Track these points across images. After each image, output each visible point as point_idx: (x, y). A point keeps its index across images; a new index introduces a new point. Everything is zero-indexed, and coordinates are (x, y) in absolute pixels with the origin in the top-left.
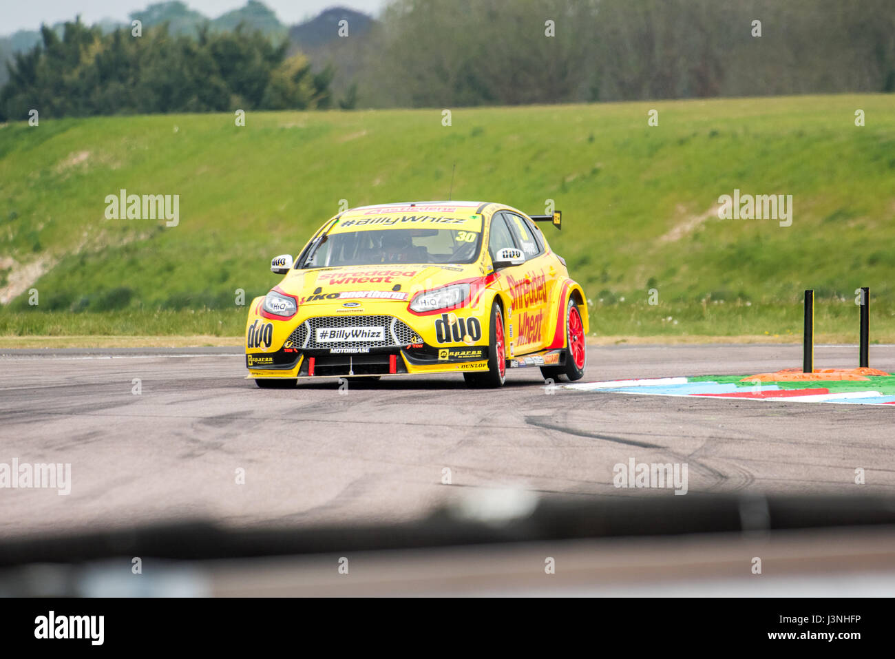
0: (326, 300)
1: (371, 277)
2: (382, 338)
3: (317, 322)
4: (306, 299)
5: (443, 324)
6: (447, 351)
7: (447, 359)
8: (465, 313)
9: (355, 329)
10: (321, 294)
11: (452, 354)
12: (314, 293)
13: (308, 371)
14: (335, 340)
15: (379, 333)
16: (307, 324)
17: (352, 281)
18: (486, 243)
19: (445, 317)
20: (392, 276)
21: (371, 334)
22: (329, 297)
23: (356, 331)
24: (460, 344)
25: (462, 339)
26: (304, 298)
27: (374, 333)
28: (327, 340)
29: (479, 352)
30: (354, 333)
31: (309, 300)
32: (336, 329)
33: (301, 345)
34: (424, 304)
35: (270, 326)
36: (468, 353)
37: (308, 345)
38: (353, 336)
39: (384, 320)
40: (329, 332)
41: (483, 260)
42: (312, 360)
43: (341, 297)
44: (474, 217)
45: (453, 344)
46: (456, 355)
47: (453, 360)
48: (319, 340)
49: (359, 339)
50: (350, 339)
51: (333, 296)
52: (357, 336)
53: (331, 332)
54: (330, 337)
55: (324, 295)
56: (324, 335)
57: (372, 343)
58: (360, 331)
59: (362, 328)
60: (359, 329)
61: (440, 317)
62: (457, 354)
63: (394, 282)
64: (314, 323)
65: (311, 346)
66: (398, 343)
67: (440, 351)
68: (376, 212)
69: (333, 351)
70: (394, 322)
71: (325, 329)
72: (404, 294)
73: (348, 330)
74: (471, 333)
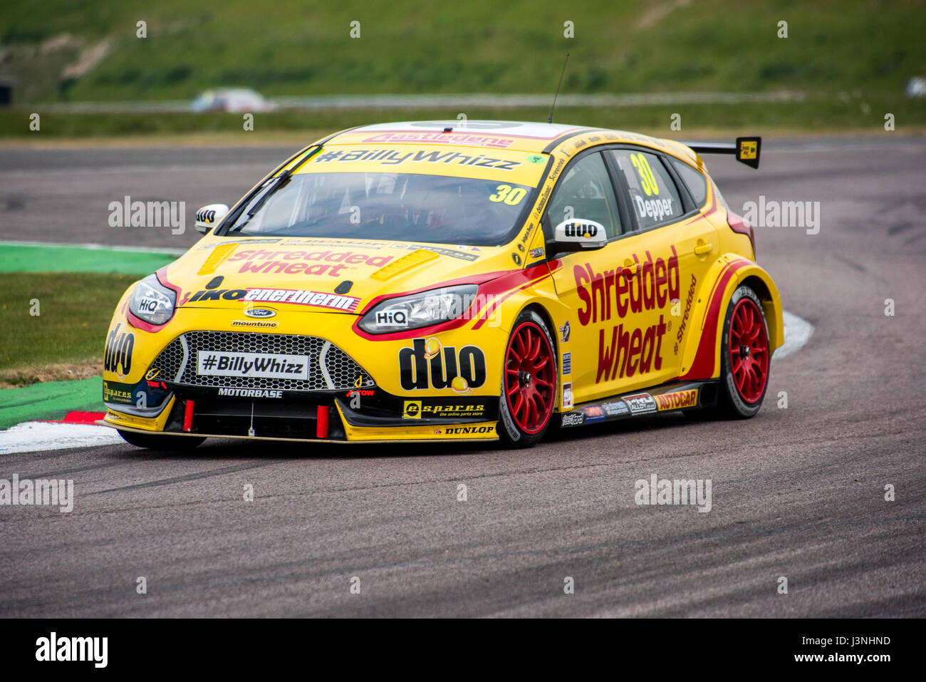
0: (222, 301)
1: (310, 263)
2: (304, 375)
3: (201, 340)
4: (190, 297)
5: (413, 358)
6: (419, 403)
7: (418, 417)
8: (458, 339)
9: (261, 356)
10: (218, 289)
11: (428, 409)
12: (208, 287)
13: (182, 421)
14: (227, 373)
15: (300, 366)
16: (183, 341)
17: (277, 268)
18: (539, 209)
19: (420, 345)
20: (347, 265)
21: (286, 368)
22: (228, 296)
23: (263, 360)
24: (445, 392)
25: (449, 384)
26: (189, 294)
27: (291, 366)
28: (214, 371)
29: (480, 408)
30: (259, 363)
31: (194, 299)
32: (230, 355)
33: (173, 378)
34: (383, 320)
35: (131, 337)
36: (457, 409)
37: (183, 378)
38: (257, 369)
39: (309, 344)
40: (218, 358)
41: (525, 238)
42: (189, 404)
43: (247, 297)
44: (536, 159)
45: (431, 391)
46: (435, 412)
47: (429, 419)
48: (201, 371)
49: (267, 374)
50: (253, 373)
51: (235, 295)
52: (264, 369)
53: (222, 358)
54: (220, 368)
55: (222, 292)
56: (209, 363)
57: (288, 383)
58: (269, 360)
59: (272, 356)
60: (267, 356)
61: (409, 344)
62: (438, 409)
63: (344, 276)
64: (195, 341)
65: (188, 381)
66: (331, 386)
67: (407, 403)
68: (381, 138)
69: (224, 391)
70: (326, 348)
71: (212, 353)
72: (351, 300)
73: (250, 357)
74: (466, 374)
